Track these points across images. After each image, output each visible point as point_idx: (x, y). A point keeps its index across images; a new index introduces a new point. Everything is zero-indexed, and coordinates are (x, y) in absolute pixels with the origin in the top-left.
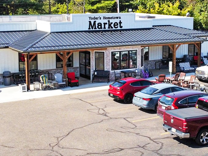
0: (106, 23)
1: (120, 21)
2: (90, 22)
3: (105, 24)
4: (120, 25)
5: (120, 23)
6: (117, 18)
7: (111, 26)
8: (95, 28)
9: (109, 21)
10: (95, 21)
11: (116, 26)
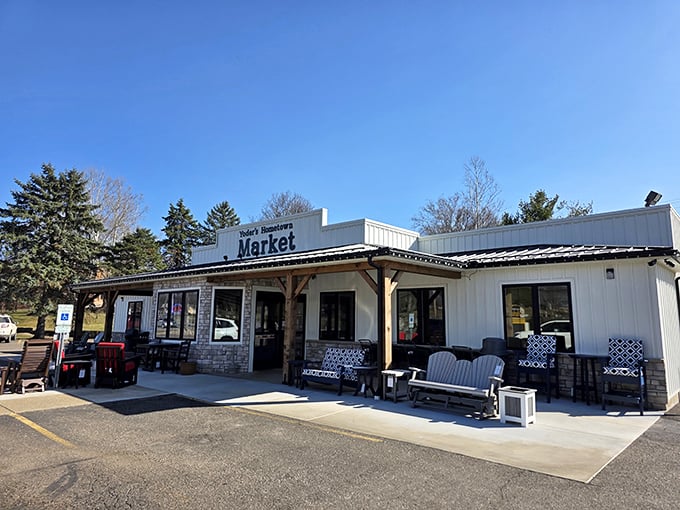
0: (266, 242)
1: (291, 233)
2: (241, 241)
3: (264, 243)
4: (291, 242)
5: (292, 237)
6: (286, 227)
7: (275, 248)
8: (248, 255)
9: (271, 236)
10: (249, 239)
11: (283, 247)
